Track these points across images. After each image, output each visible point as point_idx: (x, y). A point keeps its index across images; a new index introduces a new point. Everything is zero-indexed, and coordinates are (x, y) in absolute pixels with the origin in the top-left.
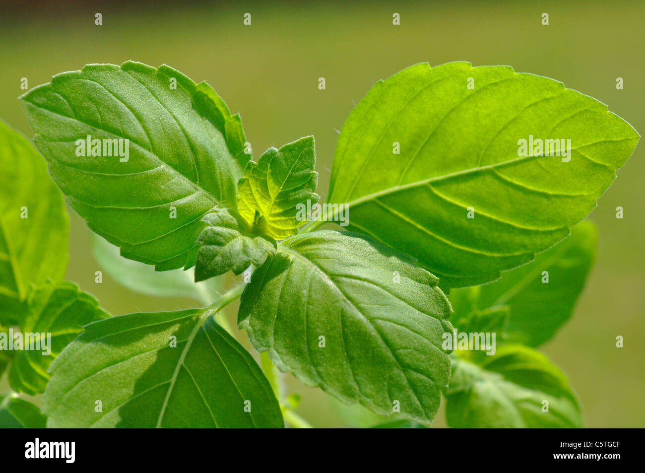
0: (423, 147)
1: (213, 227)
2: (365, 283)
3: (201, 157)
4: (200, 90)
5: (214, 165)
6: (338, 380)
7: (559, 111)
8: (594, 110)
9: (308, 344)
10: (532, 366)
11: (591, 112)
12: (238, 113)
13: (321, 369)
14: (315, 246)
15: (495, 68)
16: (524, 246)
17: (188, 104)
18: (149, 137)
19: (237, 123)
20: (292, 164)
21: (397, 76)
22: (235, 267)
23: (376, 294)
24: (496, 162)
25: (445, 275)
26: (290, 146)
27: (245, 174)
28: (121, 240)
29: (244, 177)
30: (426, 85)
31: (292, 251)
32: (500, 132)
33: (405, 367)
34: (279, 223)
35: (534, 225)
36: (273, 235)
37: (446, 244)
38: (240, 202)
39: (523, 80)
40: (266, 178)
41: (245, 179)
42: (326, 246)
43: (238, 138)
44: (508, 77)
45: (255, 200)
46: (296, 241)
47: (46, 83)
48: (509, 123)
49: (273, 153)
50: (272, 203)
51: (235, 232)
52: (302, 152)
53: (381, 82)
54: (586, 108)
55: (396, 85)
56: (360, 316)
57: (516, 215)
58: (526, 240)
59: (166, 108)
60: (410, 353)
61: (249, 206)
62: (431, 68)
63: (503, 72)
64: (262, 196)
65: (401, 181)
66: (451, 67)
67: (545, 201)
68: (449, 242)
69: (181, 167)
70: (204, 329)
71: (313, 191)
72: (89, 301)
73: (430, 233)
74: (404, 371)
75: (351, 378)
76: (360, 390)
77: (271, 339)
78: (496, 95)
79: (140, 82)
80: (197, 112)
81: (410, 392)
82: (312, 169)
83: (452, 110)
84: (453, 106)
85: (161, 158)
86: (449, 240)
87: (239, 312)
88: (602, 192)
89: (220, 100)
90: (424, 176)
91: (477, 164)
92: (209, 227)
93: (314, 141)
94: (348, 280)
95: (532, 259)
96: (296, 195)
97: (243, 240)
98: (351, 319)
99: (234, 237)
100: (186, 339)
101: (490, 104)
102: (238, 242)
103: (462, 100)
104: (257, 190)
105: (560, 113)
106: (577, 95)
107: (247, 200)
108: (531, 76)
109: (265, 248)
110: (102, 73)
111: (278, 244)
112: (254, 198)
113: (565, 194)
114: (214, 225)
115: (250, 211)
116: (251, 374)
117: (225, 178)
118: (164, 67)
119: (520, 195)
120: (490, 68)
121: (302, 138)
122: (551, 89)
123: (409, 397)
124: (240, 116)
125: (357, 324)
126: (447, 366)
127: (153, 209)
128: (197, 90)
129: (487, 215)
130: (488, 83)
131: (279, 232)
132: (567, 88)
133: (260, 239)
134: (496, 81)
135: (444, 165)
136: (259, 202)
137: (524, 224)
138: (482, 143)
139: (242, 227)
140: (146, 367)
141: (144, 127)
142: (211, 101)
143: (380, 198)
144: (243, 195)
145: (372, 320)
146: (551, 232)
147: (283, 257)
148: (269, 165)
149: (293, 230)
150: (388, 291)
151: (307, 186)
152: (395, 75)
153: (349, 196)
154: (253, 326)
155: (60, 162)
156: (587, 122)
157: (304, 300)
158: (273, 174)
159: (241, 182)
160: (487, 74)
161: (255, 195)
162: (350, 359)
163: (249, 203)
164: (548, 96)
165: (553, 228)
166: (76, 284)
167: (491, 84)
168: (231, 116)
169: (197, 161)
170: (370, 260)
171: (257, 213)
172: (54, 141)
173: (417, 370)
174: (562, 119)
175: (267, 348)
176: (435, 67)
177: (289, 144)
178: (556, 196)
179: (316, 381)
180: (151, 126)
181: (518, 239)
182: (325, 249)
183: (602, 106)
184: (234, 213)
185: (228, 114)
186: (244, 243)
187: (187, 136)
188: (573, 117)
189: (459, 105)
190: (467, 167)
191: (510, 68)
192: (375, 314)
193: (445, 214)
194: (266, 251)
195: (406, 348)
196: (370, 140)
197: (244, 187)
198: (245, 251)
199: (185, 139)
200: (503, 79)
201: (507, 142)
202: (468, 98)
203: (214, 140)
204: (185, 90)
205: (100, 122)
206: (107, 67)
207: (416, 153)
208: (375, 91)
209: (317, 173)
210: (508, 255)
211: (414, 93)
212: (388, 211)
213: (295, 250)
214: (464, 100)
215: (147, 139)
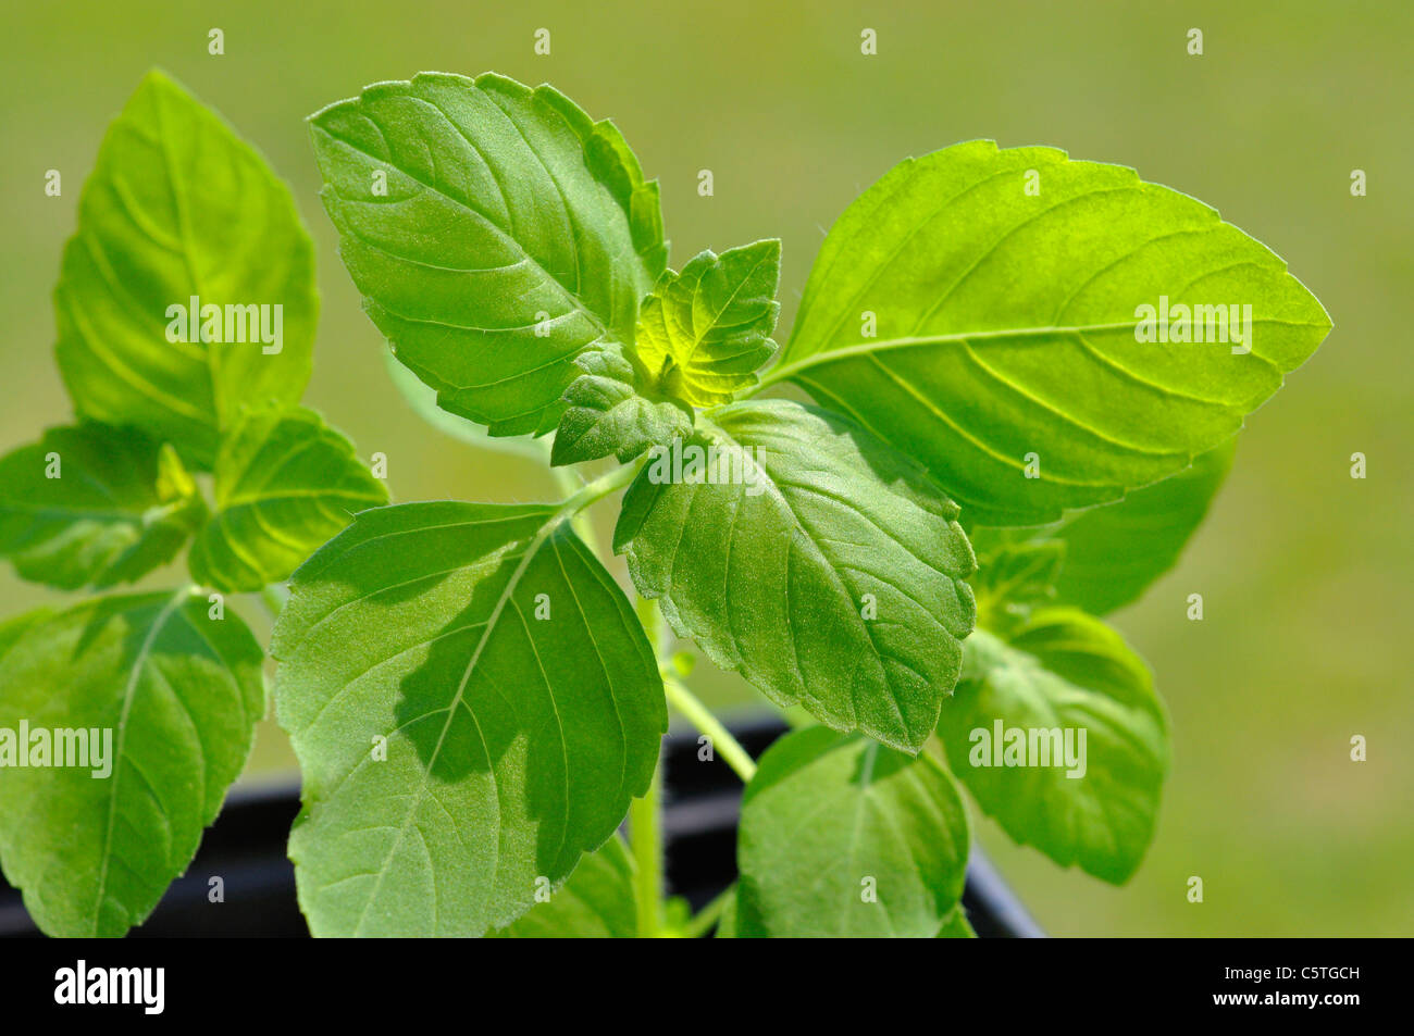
0: (965, 280)
1: (593, 377)
2: (836, 504)
3: (588, 252)
4: (599, 133)
5: (609, 266)
6: (771, 661)
7: (1204, 258)
8: (1263, 266)
9: (728, 595)
10: (1093, 647)
11: (1258, 268)
12: (657, 180)
13: (743, 641)
14: (758, 428)
15: (1107, 167)
16: (1109, 473)
17: (577, 157)
18: (509, 209)
19: (652, 196)
20: (738, 284)
21: (939, 155)
22: (620, 450)
23: (851, 524)
24: (1087, 323)
25: (968, 501)
26: (739, 252)
27: (656, 290)
28: (441, 380)
29: (653, 294)
30: (987, 177)
31: (719, 430)
32: (1100, 274)
33: (886, 654)
34: (702, 380)
35: (1132, 440)
36: (690, 399)
37: (978, 449)
38: (642, 336)
39: (1152, 195)
40: (691, 301)
41: (655, 298)
42: (776, 430)
43: (650, 220)
44: (1128, 186)
45: (667, 336)
46: (728, 414)
47: (352, 97)
48: (1119, 262)
49: (708, 261)
50: (696, 344)
51: (626, 388)
52: (757, 266)
53: (910, 161)
54: (1252, 260)
55: (934, 169)
56: (821, 559)
57: (1104, 418)
58: (1115, 463)
59: (542, 160)
60: (897, 631)
61: (656, 344)
62: (998, 151)
63: (1119, 176)
64: (681, 331)
65: (917, 330)
66: (1033, 155)
67: (1158, 404)
68: (983, 446)
69: (553, 266)
70: (553, 541)
71: (768, 335)
72: (337, 445)
73: (953, 425)
74: (882, 659)
75: (793, 661)
76: (806, 682)
77: (667, 579)
78: (1102, 212)
79: (504, 110)
80: (589, 170)
81: (888, 697)
82: (771, 297)
83: (1025, 225)
84: (1027, 218)
85: (525, 247)
86: (985, 442)
87: (618, 525)
88: (1255, 406)
89: (630, 154)
90: (959, 327)
91: (1051, 322)
92: (586, 376)
93: (781, 248)
94: (809, 494)
95: (1120, 497)
96: (738, 337)
97: (640, 404)
98: (805, 563)
99: (625, 397)
100: (521, 555)
101: (1088, 227)
102: (629, 407)
103: (1043, 211)
104: (674, 321)
105: (1205, 260)
106: (1240, 235)
107: (655, 333)
108: (1166, 192)
109: (674, 422)
110: (443, 90)
111: (697, 414)
112: (666, 331)
113: (1193, 396)
114: (595, 374)
115: (656, 351)
116: (625, 631)
117: (621, 290)
118: (546, 88)
119: (1118, 385)
120: (1098, 166)
121: (761, 241)
122: (1197, 218)
123: (884, 705)
124: (658, 185)
125: (813, 572)
126: (956, 659)
127: (501, 334)
128: (594, 133)
129: (1056, 409)
130: (1092, 191)
131: (702, 395)
132: (1224, 220)
133: (669, 407)
134: (1107, 189)
135: (994, 315)
136: (674, 340)
137: (1116, 436)
138: (1067, 288)
139: (640, 380)
141: (504, 192)
142: (615, 153)
143: (879, 353)
144: (649, 325)
145: (840, 568)
146: (1159, 457)
147: (702, 439)
148: (699, 281)
149: (726, 396)
150: (873, 520)
151: (758, 324)
152: (934, 154)
153: (825, 344)
154: (638, 553)
155: (359, 235)
156: (1248, 285)
157: (730, 520)
158: (706, 297)
159: (648, 302)
160: (1091, 176)
161: (668, 328)
162: (796, 629)
163: (656, 339)
164: (1191, 229)
165: (1163, 451)
166: (320, 414)
167: (1095, 193)
168: (644, 183)
169: (581, 259)
170: (848, 463)
171: (668, 359)
172: (355, 199)
173: (905, 661)
174: (1207, 271)
175: (658, 594)
176: (1005, 150)
177: (737, 248)
178: (1177, 398)
179: (733, 659)
180: (514, 190)
181: (1103, 459)
182: (775, 435)
183: (1278, 262)
184: (629, 354)
185: (639, 179)
186: (640, 410)
187: (570, 213)
188: (1227, 270)
189: (1037, 219)
190: (1034, 323)
191: (1133, 172)
192: (847, 558)
193: (985, 396)
194: (676, 428)
195: (891, 622)
196: (877, 255)
197: (650, 312)
198: (641, 421)
199: (566, 219)
200: (1117, 188)
201: (1109, 292)
202: (1054, 209)
203: (611, 223)
204: (574, 131)
205: (433, 175)
206: (453, 79)
207: (952, 287)
208: (897, 175)
209: (779, 304)
210: (1081, 483)
211: (963, 187)
212: (889, 379)
213: (725, 429)
214: (1047, 212)
215: (506, 214)
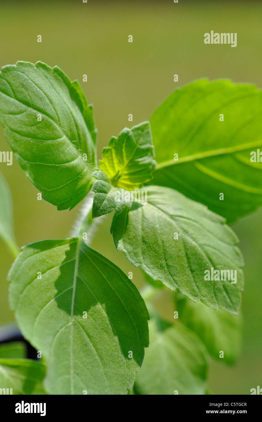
3: (80, 133)
6: (187, 285)
9: (166, 261)
13: (176, 278)
14: (152, 197)
19: (91, 111)
20: (139, 140)
22: (117, 209)
27: (109, 145)
28: (42, 187)
34: (129, 180)
38: (102, 165)
40: (123, 149)
41: (109, 149)
42: (158, 196)
43: (90, 121)
49: (128, 133)
50: (125, 166)
51: (110, 184)
52: (144, 132)
56: (194, 243)
59: (60, 96)
64: (120, 162)
69: (72, 138)
70: (84, 252)
75: (194, 284)
76: (200, 292)
77: (141, 257)
79: (46, 76)
81: (225, 293)
82: (150, 144)
83: (215, 112)
85: (64, 131)
93: (150, 125)
94: (181, 219)
98: (190, 245)
99: (110, 188)
100: (74, 259)
104: (117, 158)
114: (100, 179)
118: (56, 68)
119: (248, 170)
121: (143, 123)
123: (224, 297)
126: (241, 277)
127: (60, 167)
128: (72, 86)
131: (128, 186)
136: (116, 165)
140: (57, 278)
141: (55, 109)
142: (78, 94)
145: (201, 246)
148: (125, 140)
149: (140, 185)
150: (203, 227)
154: (127, 249)
155: (10, 129)
157: (159, 232)
159: (105, 151)
161: (114, 161)
162: (192, 271)
168: (87, 106)
172: (6, 114)
175: (140, 264)
179: (174, 286)
189: (220, 109)
192: (202, 242)
199: (73, 120)
205: (31, 103)
206: (29, 64)
215: (56, 117)
